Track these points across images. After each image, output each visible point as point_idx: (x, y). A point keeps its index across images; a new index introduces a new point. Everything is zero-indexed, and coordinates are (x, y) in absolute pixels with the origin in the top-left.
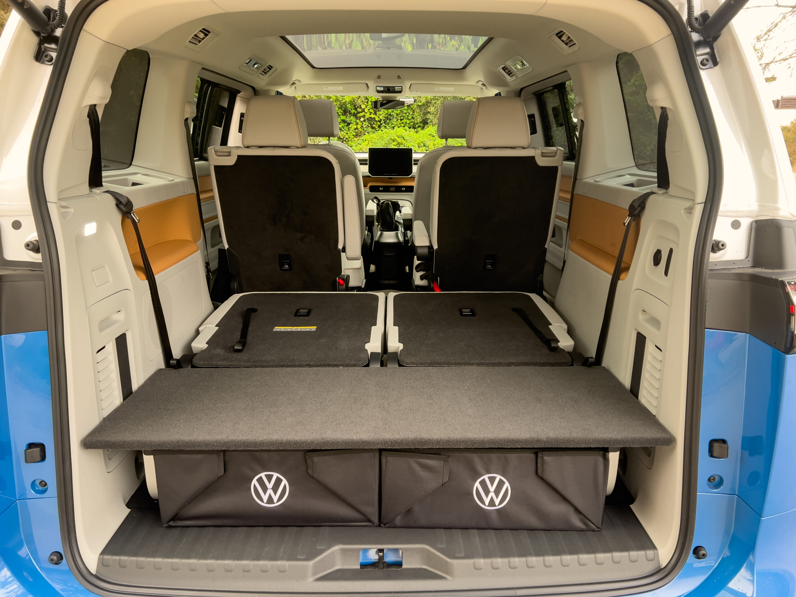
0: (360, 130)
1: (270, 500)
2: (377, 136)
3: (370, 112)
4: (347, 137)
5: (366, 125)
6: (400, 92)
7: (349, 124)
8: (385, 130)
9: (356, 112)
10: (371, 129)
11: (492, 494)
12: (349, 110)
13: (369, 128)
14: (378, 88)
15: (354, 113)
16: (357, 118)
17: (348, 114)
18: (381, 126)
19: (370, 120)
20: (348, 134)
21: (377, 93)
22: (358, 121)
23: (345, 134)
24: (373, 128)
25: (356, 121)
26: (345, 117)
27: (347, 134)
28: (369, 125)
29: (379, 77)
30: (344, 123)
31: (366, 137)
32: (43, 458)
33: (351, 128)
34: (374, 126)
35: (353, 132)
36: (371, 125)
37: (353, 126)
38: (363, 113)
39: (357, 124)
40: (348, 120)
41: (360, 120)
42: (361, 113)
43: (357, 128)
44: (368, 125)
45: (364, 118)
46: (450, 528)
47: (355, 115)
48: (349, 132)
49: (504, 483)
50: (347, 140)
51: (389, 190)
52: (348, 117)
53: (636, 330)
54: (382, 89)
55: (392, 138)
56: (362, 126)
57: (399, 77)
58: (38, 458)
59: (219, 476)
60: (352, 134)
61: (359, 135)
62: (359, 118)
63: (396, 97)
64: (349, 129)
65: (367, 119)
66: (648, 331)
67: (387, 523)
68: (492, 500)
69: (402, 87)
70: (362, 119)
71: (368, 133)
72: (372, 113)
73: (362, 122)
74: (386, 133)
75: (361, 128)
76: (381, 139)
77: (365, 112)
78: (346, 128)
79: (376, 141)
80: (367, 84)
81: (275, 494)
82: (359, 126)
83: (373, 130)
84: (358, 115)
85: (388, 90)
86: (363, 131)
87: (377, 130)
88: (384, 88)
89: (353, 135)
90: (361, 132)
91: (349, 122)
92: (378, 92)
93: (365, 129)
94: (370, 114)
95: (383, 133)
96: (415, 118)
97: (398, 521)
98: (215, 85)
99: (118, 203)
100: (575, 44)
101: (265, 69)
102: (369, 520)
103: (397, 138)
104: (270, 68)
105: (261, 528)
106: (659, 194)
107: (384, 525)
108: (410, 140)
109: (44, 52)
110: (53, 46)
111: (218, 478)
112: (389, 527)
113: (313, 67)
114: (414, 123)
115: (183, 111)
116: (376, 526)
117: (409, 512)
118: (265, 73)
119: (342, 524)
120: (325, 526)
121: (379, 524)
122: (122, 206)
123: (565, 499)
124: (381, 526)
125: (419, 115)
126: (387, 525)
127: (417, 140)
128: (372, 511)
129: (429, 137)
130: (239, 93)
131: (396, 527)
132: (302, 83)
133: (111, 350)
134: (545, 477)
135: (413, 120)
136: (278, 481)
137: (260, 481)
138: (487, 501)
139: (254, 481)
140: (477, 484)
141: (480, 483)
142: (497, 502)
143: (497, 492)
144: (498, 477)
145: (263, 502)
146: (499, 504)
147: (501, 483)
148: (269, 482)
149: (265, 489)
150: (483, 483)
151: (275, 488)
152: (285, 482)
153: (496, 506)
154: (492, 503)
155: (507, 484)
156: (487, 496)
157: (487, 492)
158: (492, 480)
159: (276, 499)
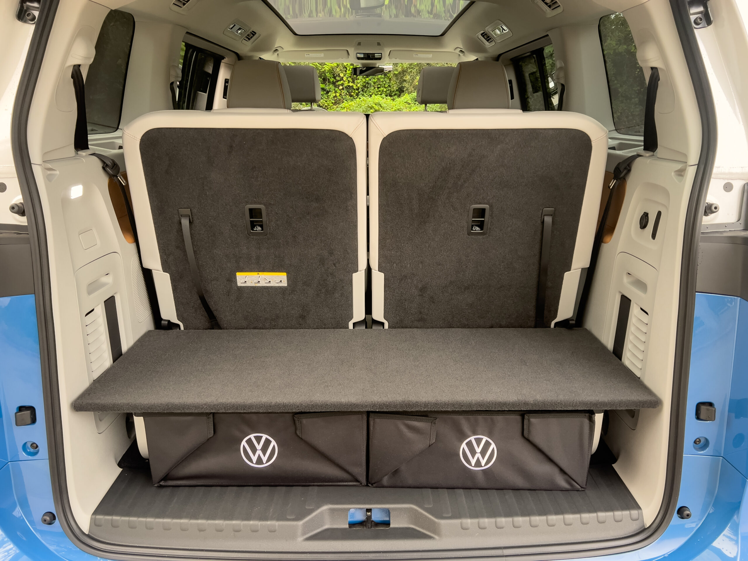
0: (339, 97)
1: (259, 461)
2: (355, 104)
3: (348, 81)
4: (326, 105)
5: (344, 93)
6: (380, 59)
7: (328, 92)
8: (363, 98)
9: (335, 80)
10: (349, 97)
11: (478, 455)
12: (328, 79)
13: (347, 96)
14: (358, 54)
15: (333, 81)
16: (335, 86)
17: (327, 82)
18: (359, 94)
19: (348, 88)
20: (328, 102)
21: (357, 60)
22: (336, 89)
23: (324, 102)
24: (351, 96)
25: (335, 90)
26: (324, 85)
27: (326, 101)
28: (348, 93)
29: (359, 44)
30: (324, 91)
31: (345, 104)
32: (34, 420)
33: (330, 96)
34: (352, 94)
35: (332, 100)
36: (349, 93)
37: (332, 95)
38: (342, 82)
39: (336, 92)
40: (327, 88)
41: (338, 88)
42: (340, 82)
43: (336, 96)
44: (346, 94)
45: (343, 86)
46: (437, 488)
47: (334, 83)
48: (328, 100)
49: (490, 444)
50: (326, 108)
52: (327, 86)
53: (620, 292)
54: (362, 56)
55: (370, 105)
56: (341, 94)
57: (379, 44)
58: (29, 420)
59: (209, 437)
60: (331, 102)
61: (338, 102)
62: (337, 86)
63: (376, 64)
64: (328, 97)
65: (346, 87)
66: (633, 293)
67: (374, 483)
68: (478, 461)
69: (381, 53)
70: (341, 87)
71: (346, 101)
72: (350, 81)
73: (340, 90)
74: (363, 100)
75: (339, 96)
76: (359, 107)
77: (343, 80)
78: (325, 96)
79: (354, 109)
80: (347, 51)
81: (264, 455)
82: (338, 94)
83: (351, 98)
84: (337, 84)
85: (368, 57)
86: (342, 99)
87: (355, 98)
88: (364, 55)
90: (340, 100)
91: (328, 90)
92: (359, 58)
93: (343, 97)
94: (349, 83)
95: (361, 101)
96: (392, 86)
97: (385, 481)
98: (199, 50)
99: (104, 166)
100: (559, 6)
101: (248, 35)
102: (357, 480)
103: (374, 105)
104: (254, 33)
105: (251, 488)
106: (646, 157)
107: (372, 484)
108: (387, 107)
109: (26, 11)
110: (36, 5)
111: (208, 439)
112: (376, 487)
113: (295, 34)
114: (391, 91)
115: (168, 75)
116: (364, 486)
117: (396, 472)
118: (249, 39)
119: (331, 484)
120: (313, 486)
121: (367, 484)
122: (108, 169)
123: (550, 460)
124: (369, 486)
125: (395, 84)
126: (374, 485)
127: (394, 108)
128: (360, 472)
129: (405, 105)
130: (223, 59)
131: (383, 487)
132: (284, 50)
133: (100, 312)
134: (531, 439)
135: (390, 88)
136: (267, 442)
137: (249, 442)
138: (473, 462)
139: (244, 443)
140: (464, 445)
141: (467, 444)
142: (483, 462)
143: (483, 453)
144: (485, 439)
145: (252, 462)
146: (485, 463)
147: (487, 444)
148: (259, 443)
149: (254, 450)
150: (469, 444)
151: (264, 449)
152: (273, 443)
153: (482, 467)
154: (478, 463)
155: (493, 446)
156: (473, 457)
157: (473, 453)
158: (478, 441)
159: (265, 459)
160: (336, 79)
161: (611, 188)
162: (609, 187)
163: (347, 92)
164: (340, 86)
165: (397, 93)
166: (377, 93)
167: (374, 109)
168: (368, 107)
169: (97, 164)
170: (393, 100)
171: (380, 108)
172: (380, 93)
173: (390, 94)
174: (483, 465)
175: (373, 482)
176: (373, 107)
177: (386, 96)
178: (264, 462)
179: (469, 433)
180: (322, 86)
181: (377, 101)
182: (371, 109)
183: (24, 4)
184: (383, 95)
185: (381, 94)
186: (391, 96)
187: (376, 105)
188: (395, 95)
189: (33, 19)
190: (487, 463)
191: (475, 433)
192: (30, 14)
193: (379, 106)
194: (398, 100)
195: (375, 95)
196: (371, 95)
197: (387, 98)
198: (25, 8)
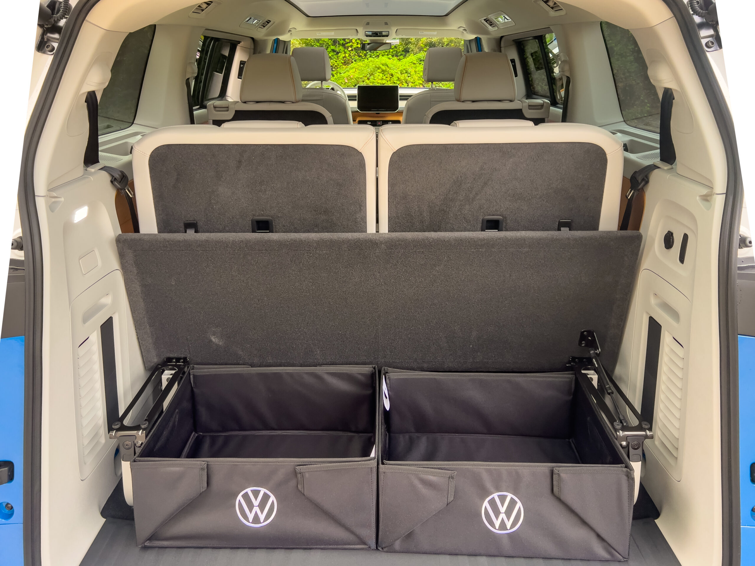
0: (348, 58)
1: (256, 519)
2: (363, 64)
3: (357, 42)
4: (336, 64)
5: (353, 54)
6: (387, 36)
7: (338, 53)
8: (370, 59)
9: (344, 43)
10: (358, 57)
11: (503, 516)
12: (338, 41)
13: (356, 56)
14: (366, 32)
15: (343, 43)
16: (345, 48)
17: (337, 44)
18: (367, 54)
19: (356, 50)
20: (338, 62)
21: (366, 37)
22: (346, 50)
23: (334, 62)
24: (360, 56)
25: (344, 51)
26: (334, 46)
27: (336, 61)
28: (356, 54)
29: (368, 24)
30: (334, 52)
31: (352, 65)
32: (11, 478)
33: (340, 56)
34: (361, 54)
35: (341, 60)
36: (357, 54)
37: (342, 55)
38: (351, 44)
39: (345, 53)
40: (337, 49)
41: (348, 50)
42: (349, 44)
43: (345, 57)
44: (355, 54)
45: (351, 47)
46: (456, 554)
47: (343, 45)
48: (338, 60)
49: (516, 503)
50: (336, 67)
51: (376, 124)
52: (337, 47)
53: (648, 313)
54: (370, 34)
55: (377, 66)
56: (350, 55)
57: (386, 24)
59: (201, 492)
60: (340, 62)
61: (347, 62)
62: (347, 48)
63: (383, 40)
64: (337, 57)
65: (355, 48)
66: (662, 318)
67: (385, 548)
68: (503, 522)
69: (388, 31)
70: (350, 49)
71: (355, 61)
72: (359, 43)
73: (349, 51)
74: (371, 61)
75: (349, 56)
76: (367, 67)
77: (352, 42)
78: (335, 56)
79: (362, 69)
80: (357, 30)
81: (262, 512)
82: (347, 55)
83: (360, 58)
84: (346, 45)
85: (376, 34)
86: (351, 59)
87: (363, 58)
88: (372, 33)
89: (342, 63)
90: (349, 60)
91: (338, 51)
93: (352, 57)
94: (357, 44)
95: (369, 62)
96: (398, 47)
97: (397, 545)
98: (217, 40)
99: (113, 180)
100: (562, 9)
101: (264, 24)
102: (365, 544)
103: (381, 66)
104: (268, 22)
105: (246, 550)
106: (664, 169)
107: (382, 548)
108: (394, 67)
109: (46, 42)
110: (56, 36)
111: (201, 494)
112: (387, 552)
113: (308, 16)
114: (397, 52)
115: (185, 71)
116: (373, 550)
117: (410, 535)
118: (264, 26)
119: (336, 546)
120: (316, 549)
121: (377, 547)
122: (116, 183)
123: (584, 523)
124: (379, 550)
125: (401, 45)
126: (385, 550)
127: (400, 68)
128: (369, 534)
129: (411, 65)
130: (239, 43)
131: (395, 552)
132: (297, 30)
133: (96, 339)
134: (562, 498)
135: (396, 49)
136: (266, 497)
137: (246, 497)
138: (497, 523)
139: (240, 497)
140: (486, 504)
141: (489, 502)
142: (509, 524)
143: (508, 513)
144: (510, 496)
145: (249, 521)
146: (510, 527)
147: (513, 503)
148: (256, 498)
149: (251, 506)
150: (492, 503)
151: (262, 506)
152: (272, 498)
153: (508, 530)
154: (503, 526)
155: (519, 504)
156: (497, 517)
157: (497, 513)
158: (503, 499)
159: (262, 517)
160: (346, 41)
161: (629, 198)
162: (627, 197)
163: (356, 52)
164: (349, 47)
165: (403, 53)
166: (384, 54)
167: (381, 69)
168: (376, 68)
169: (105, 177)
170: (399, 60)
171: (387, 68)
172: (386, 54)
173: (397, 54)
174: (508, 528)
175: (384, 546)
176: (380, 67)
177: (393, 56)
178: (262, 521)
179: (492, 489)
180: (333, 47)
181: (384, 62)
182: (379, 69)
183: (45, 36)
184: (390, 56)
185: (388, 55)
186: (397, 56)
187: (383, 65)
188: (401, 55)
189: (53, 49)
190: (513, 525)
191: (498, 489)
192: (49, 45)
193: (386, 66)
194: (405, 60)
195: (382, 56)
196: (378, 56)
197: (393, 58)
198: (45, 40)
